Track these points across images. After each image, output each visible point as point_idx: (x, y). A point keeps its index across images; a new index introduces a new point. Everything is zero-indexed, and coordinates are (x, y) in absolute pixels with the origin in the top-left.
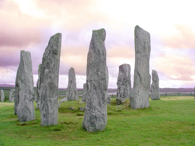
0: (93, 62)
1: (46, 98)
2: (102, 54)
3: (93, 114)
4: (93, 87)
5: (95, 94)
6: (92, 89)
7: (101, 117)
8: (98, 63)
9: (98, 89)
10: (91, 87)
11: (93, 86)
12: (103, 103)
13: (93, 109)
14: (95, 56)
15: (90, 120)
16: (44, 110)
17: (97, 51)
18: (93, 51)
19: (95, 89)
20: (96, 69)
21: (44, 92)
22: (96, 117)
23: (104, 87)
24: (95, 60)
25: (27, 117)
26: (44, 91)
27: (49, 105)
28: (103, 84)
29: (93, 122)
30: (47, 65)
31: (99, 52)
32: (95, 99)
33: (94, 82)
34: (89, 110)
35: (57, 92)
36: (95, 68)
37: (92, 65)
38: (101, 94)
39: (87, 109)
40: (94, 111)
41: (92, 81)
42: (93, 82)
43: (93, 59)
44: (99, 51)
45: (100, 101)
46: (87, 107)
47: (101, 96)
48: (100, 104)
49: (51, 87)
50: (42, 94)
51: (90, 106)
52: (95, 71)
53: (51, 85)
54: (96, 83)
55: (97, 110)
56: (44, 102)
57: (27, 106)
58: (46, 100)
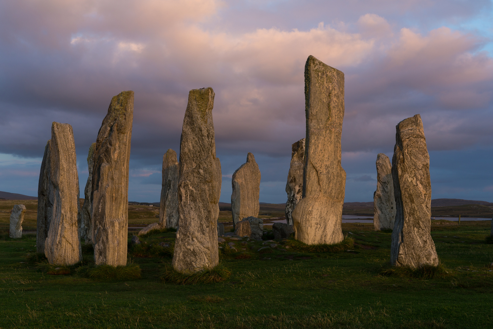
0: (189, 150)
1: (104, 218)
2: (206, 136)
3: (189, 247)
4: (190, 198)
5: (194, 209)
6: (189, 201)
7: (203, 253)
8: (199, 152)
9: (199, 201)
10: (186, 198)
11: (190, 195)
12: (207, 227)
13: (189, 237)
14: (194, 138)
15: (185, 258)
16: (100, 242)
17: (197, 129)
18: (190, 130)
19: (194, 200)
20: (195, 163)
21: (100, 206)
22: (194, 253)
23: (209, 197)
24: (193, 146)
25: (66, 258)
26: (101, 204)
27: (109, 231)
28: (207, 192)
29: (190, 263)
30: (105, 154)
31: (200, 132)
32: (193, 219)
33: (192, 187)
34: (182, 240)
35: (124, 207)
36: (193, 160)
37: (188, 156)
38: (204, 210)
40: (191, 241)
41: (188, 185)
42: (191, 188)
43: (190, 144)
44: (201, 131)
45: (202, 222)
46: (179, 234)
47: (204, 214)
48: (203, 228)
49: (113, 197)
50: (97, 212)
51: (184, 232)
52: (193, 167)
53: (113, 194)
54: (196, 190)
55: (197, 239)
56: (101, 226)
57: (66, 237)
58: (104, 222)
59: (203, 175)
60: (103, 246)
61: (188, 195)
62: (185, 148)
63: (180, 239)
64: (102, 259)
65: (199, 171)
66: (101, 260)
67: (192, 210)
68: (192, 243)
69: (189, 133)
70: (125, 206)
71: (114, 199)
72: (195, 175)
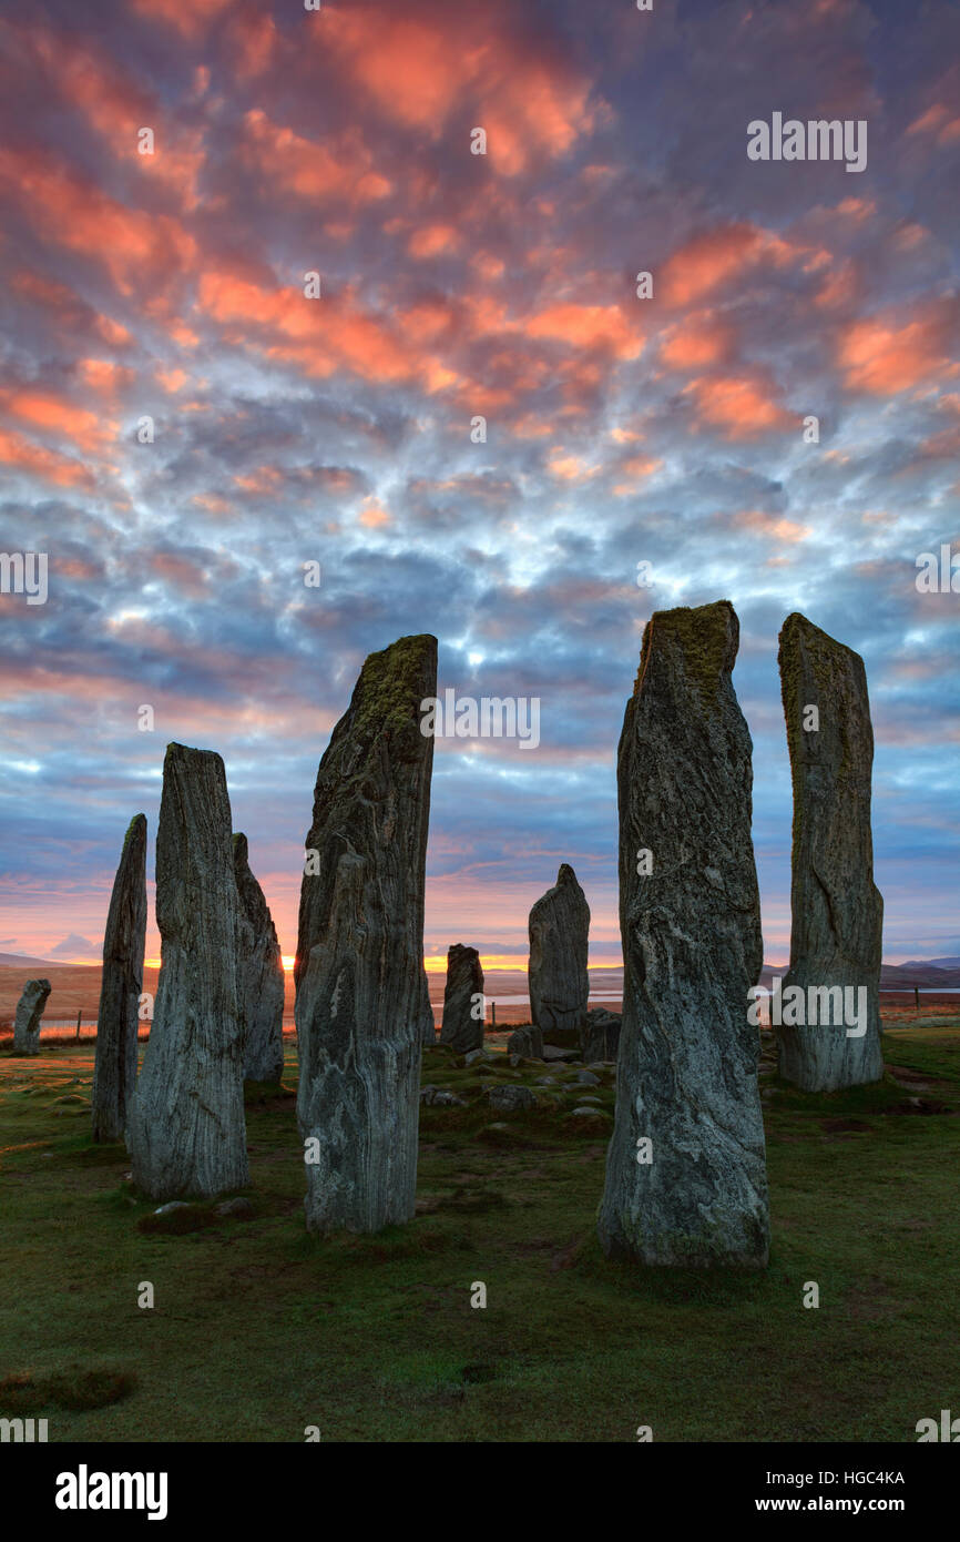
0: (664, 804)
1: (351, 1037)
2: (725, 754)
3: (683, 1146)
4: (675, 966)
5: (694, 1008)
6: (672, 980)
7: (740, 1169)
8: (700, 810)
9: (711, 978)
10: (662, 966)
11: (675, 959)
12: (747, 1073)
13: (680, 1108)
14: (679, 763)
15: (668, 1188)
16: (336, 1120)
17: (690, 734)
18: (664, 737)
19: (691, 974)
20: (688, 845)
21: (335, 998)
22: (704, 1169)
23: (747, 963)
24: (678, 790)
25: (198, 1163)
26: (337, 990)
27: (369, 1084)
28: (739, 944)
29: (688, 1206)
30: (349, 828)
31: (702, 741)
32: (695, 1042)
33: (683, 930)
35: (413, 1001)
36: (681, 837)
37: (660, 823)
38: (731, 1008)
39: (639, 1111)
40: (689, 1125)
41: (666, 923)
42: (677, 932)
43: (667, 784)
44: (706, 737)
45: (727, 1055)
46: (643, 1097)
47: (733, 1025)
48: (733, 1077)
49: (379, 964)
50: (321, 1016)
51: (659, 1090)
52: (680, 859)
53: (380, 956)
54: (697, 940)
55: (713, 1118)
56: (335, 1065)
57: (201, 1094)
58: (349, 1051)
59: (722, 888)
60: (346, 1134)
61: (667, 959)
62: (649, 799)
63: (649, 1117)
64: (342, 1183)
65: (703, 875)
66: (338, 1186)
67: (688, 1011)
68: (696, 1133)
69: (663, 747)
70: (414, 995)
71: (382, 972)
72: (689, 888)
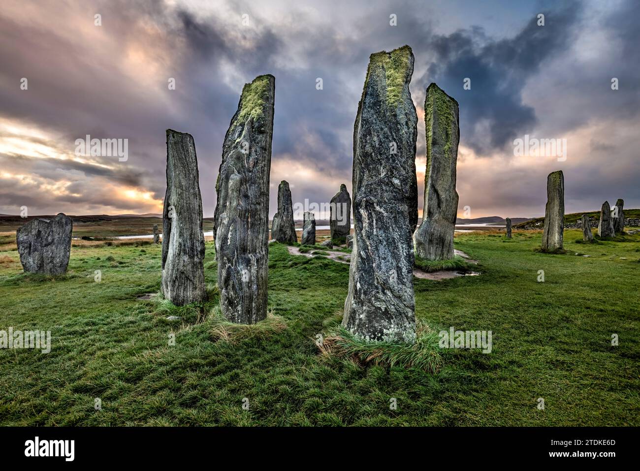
0: (374, 148)
1: (236, 253)
2: (404, 123)
3: (378, 304)
4: (376, 224)
5: (385, 243)
6: (375, 230)
7: (403, 315)
9: (393, 230)
10: (371, 224)
11: (376, 220)
12: (408, 273)
13: (377, 288)
14: (382, 129)
15: (370, 322)
16: (230, 287)
18: (375, 116)
19: (384, 228)
20: (385, 168)
21: (229, 236)
22: (387, 314)
23: (410, 223)
26: (230, 233)
27: (243, 272)
28: (407, 214)
29: (379, 330)
30: (235, 163)
31: (393, 118)
32: (384, 259)
33: (381, 207)
34: (365, 293)
36: (381, 164)
37: (372, 159)
38: (402, 243)
39: (358, 288)
40: (381, 296)
41: (373, 204)
42: (378, 208)
43: (375, 139)
44: (396, 116)
45: (399, 264)
46: (360, 282)
47: (403, 251)
48: (402, 274)
49: (248, 222)
50: (224, 244)
51: (367, 279)
52: (380, 175)
53: (248, 218)
54: (387, 212)
55: (392, 292)
56: (230, 264)
57: (185, 272)
58: (235, 259)
59: (400, 188)
60: (234, 293)
61: (373, 221)
62: (367, 146)
63: (362, 291)
65: (391, 182)
67: (382, 244)
68: (383, 299)
69: (374, 121)
70: (264, 235)
71: (249, 225)
72: (384, 188)
